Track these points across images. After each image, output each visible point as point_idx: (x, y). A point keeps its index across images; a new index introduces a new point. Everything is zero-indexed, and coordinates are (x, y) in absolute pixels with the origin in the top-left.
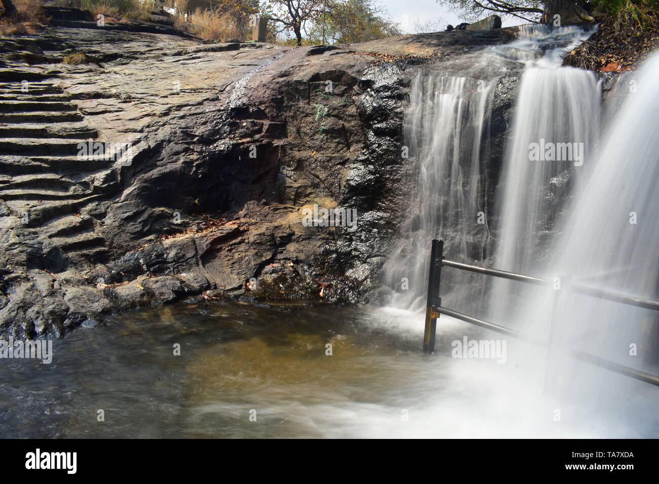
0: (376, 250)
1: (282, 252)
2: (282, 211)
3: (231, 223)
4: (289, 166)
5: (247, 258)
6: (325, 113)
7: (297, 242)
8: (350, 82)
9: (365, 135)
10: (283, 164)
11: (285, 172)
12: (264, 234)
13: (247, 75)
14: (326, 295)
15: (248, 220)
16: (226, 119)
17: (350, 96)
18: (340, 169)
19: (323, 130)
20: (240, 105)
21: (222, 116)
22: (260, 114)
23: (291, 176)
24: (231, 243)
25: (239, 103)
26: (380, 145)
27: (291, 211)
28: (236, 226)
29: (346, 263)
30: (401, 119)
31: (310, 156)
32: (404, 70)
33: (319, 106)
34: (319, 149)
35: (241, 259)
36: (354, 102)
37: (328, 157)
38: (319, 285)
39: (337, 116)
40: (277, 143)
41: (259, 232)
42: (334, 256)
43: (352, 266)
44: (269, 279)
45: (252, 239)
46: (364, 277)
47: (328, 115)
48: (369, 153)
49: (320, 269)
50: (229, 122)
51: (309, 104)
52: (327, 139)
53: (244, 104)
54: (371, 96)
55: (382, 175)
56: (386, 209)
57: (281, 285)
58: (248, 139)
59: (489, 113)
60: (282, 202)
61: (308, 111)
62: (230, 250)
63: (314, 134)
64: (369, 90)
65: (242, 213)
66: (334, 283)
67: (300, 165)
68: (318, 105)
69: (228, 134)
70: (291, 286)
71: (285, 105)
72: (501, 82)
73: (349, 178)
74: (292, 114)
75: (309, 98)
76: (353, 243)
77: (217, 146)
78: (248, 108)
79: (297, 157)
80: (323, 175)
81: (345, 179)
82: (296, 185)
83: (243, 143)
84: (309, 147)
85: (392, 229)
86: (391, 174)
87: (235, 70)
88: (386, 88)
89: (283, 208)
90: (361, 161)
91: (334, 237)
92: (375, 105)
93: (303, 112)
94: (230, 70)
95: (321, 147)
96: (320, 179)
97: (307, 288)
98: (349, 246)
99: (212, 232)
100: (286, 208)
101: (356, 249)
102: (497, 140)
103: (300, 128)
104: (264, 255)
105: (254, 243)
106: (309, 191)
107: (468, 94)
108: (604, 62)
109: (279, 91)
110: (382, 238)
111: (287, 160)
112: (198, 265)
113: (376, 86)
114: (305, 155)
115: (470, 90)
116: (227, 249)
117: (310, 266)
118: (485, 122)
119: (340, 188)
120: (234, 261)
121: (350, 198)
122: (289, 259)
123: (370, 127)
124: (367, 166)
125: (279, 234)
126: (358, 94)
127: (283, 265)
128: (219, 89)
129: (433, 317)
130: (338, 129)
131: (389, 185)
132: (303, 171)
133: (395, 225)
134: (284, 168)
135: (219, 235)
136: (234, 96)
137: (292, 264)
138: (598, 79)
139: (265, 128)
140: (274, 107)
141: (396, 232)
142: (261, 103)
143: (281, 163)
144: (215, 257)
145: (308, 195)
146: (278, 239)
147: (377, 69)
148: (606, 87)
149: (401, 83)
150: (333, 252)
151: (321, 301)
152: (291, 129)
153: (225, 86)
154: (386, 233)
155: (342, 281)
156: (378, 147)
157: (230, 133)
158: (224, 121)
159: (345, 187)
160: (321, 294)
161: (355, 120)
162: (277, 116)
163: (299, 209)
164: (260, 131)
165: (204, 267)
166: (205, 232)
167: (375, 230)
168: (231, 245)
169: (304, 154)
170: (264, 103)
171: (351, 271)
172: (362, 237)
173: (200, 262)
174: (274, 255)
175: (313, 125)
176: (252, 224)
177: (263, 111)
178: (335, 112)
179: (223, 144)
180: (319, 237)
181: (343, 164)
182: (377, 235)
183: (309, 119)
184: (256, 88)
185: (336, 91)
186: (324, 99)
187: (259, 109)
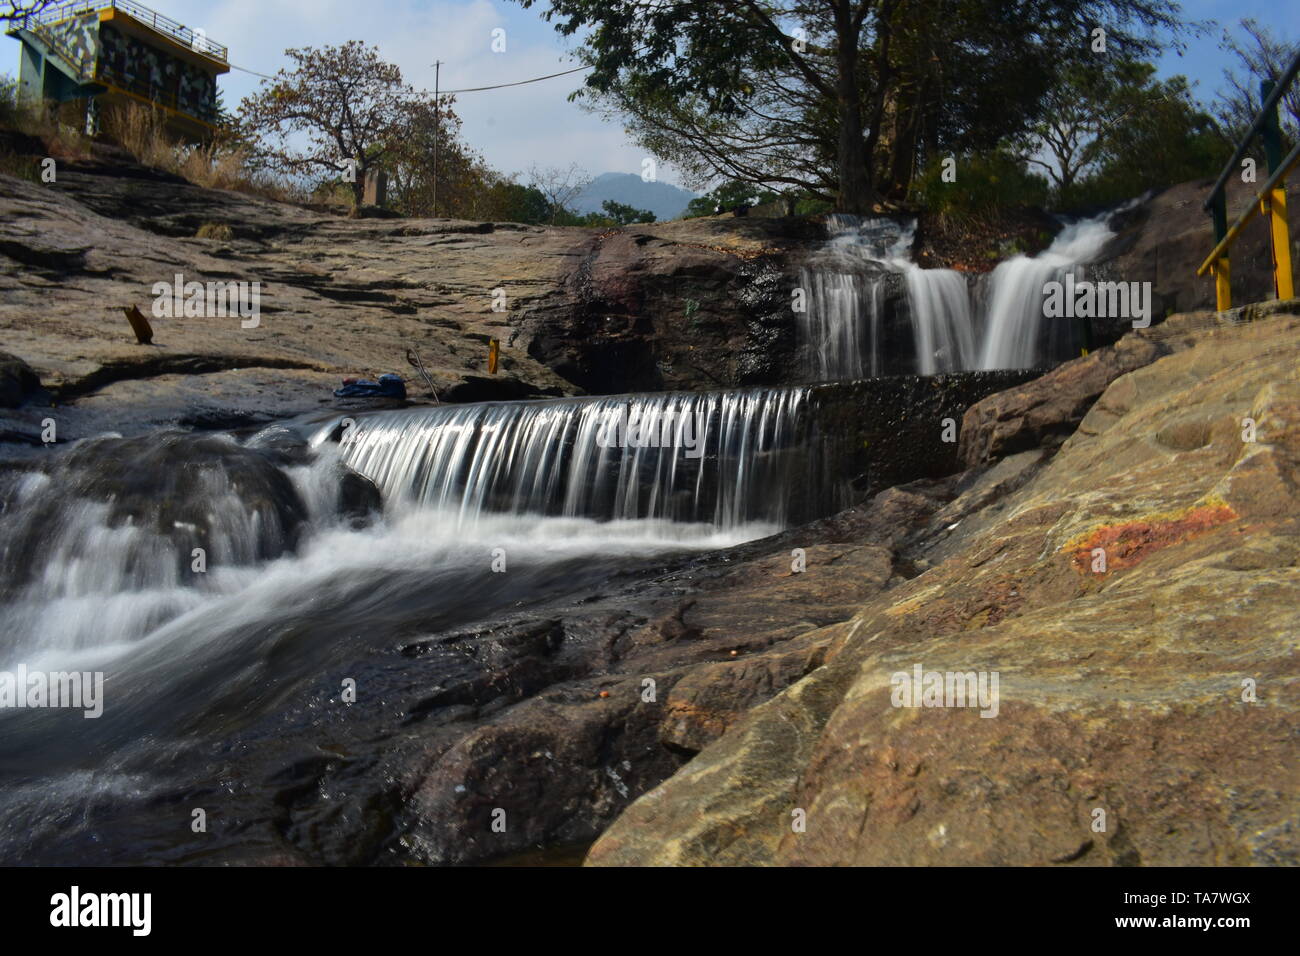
4: (666, 360)
6: (697, 308)
8: (724, 277)
9: (749, 327)
10: (660, 358)
11: (662, 366)
16: (588, 314)
17: (725, 291)
18: (725, 361)
19: (697, 324)
20: (595, 300)
21: (582, 310)
22: (622, 309)
23: (668, 371)
25: (593, 297)
31: (688, 350)
32: (784, 267)
33: (689, 301)
34: (696, 343)
36: (730, 297)
37: (708, 350)
40: (647, 338)
47: (701, 309)
48: (758, 343)
50: (591, 316)
51: (675, 298)
52: (702, 332)
53: (600, 298)
54: (753, 291)
61: (675, 306)
63: (686, 329)
64: (747, 285)
67: (678, 360)
68: (685, 300)
69: (597, 330)
71: (646, 299)
73: (738, 368)
74: (656, 308)
75: (675, 292)
78: (606, 302)
79: (674, 351)
80: (707, 368)
81: (734, 369)
82: (678, 379)
83: (615, 339)
84: (684, 342)
86: (785, 362)
88: (769, 284)
90: (750, 351)
92: (759, 299)
93: (669, 307)
95: (697, 341)
96: (705, 372)
103: (668, 322)
106: (693, 384)
109: (638, 285)
111: (663, 354)
113: (760, 282)
114: (681, 349)
119: (730, 378)
123: (755, 319)
124: (760, 355)
126: (735, 289)
128: (556, 281)
130: (713, 323)
132: (682, 364)
134: (660, 363)
136: (583, 289)
139: (632, 323)
140: (635, 301)
142: (619, 297)
143: (657, 358)
147: (754, 266)
152: (658, 324)
153: (561, 278)
157: (598, 327)
158: (585, 316)
159: (736, 377)
161: (734, 314)
162: (641, 311)
164: (625, 326)
170: (623, 297)
175: (684, 319)
177: (624, 306)
178: (708, 307)
181: (726, 356)
183: (678, 313)
184: (608, 281)
185: (707, 285)
186: (693, 293)
187: (619, 304)
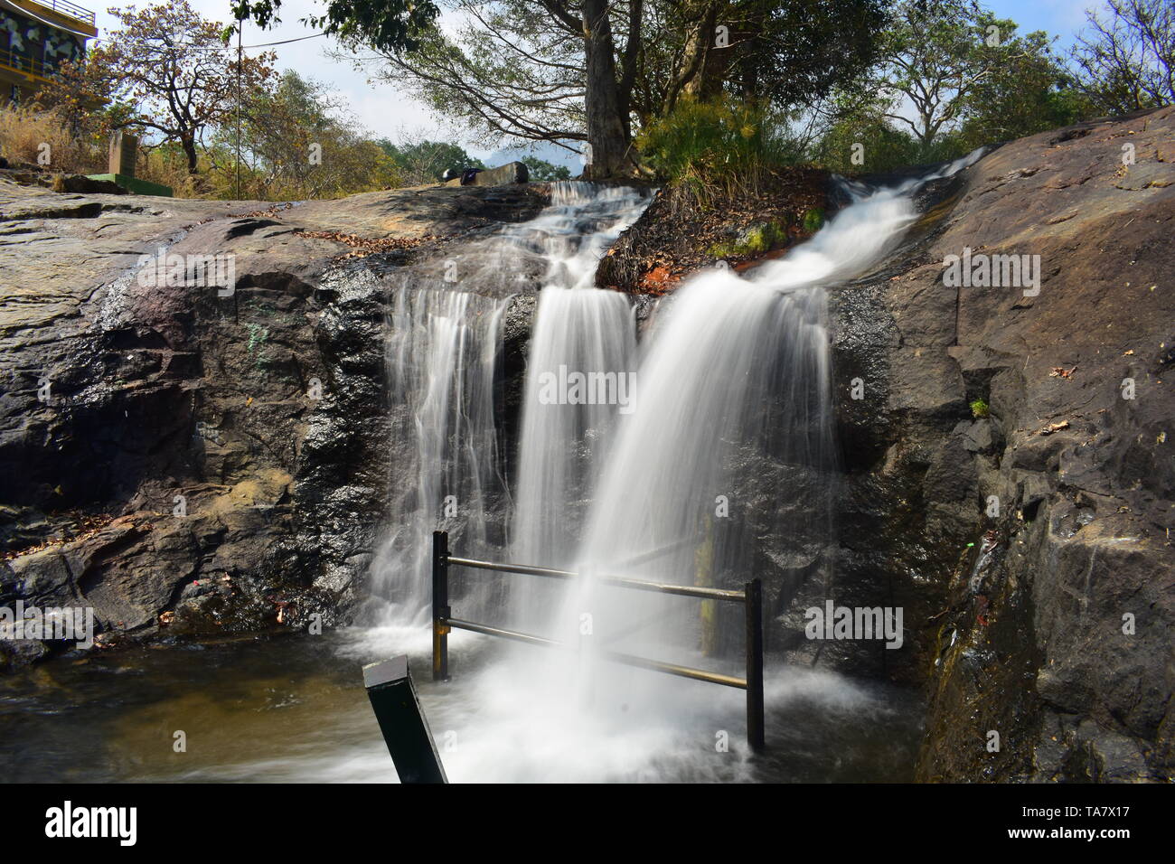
0: (357, 544)
1: (209, 561)
2: (204, 494)
3: (120, 520)
4: (210, 422)
5: (154, 576)
6: (264, 338)
7: (234, 542)
8: (301, 291)
9: (329, 372)
10: (200, 419)
11: (202, 431)
12: (178, 534)
13: (127, 272)
14: (287, 619)
15: (148, 513)
16: (98, 350)
17: (303, 312)
18: (293, 424)
19: (263, 363)
20: (119, 326)
21: (90, 345)
22: (155, 340)
23: (214, 438)
24: (125, 554)
25: (118, 321)
26: (352, 388)
27: (219, 494)
28: (130, 526)
29: (313, 566)
30: (381, 349)
31: (244, 405)
32: (382, 277)
33: (254, 327)
34: (257, 393)
35: (146, 577)
36: (308, 321)
37: (272, 406)
38: (276, 606)
39: (283, 342)
40: (187, 386)
41: (170, 533)
42: (294, 558)
43: (323, 572)
44: (195, 604)
45: (159, 545)
46: (342, 587)
47: (269, 341)
48: (337, 399)
49: (276, 581)
50: (103, 354)
51: (236, 322)
52: (269, 377)
53: (127, 324)
54: (335, 314)
55: (358, 432)
56: (369, 481)
57: (215, 613)
58: (138, 382)
59: (501, 347)
60: (202, 479)
61: (236, 334)
62: (125, 566)
63: (248, 370)
64: (331, 304)
65: (136, 502)
66: (297, 599)
67: (228, 420)
68: (250, 326)
69: (104, 376)
70: (232, 612)
71: (196, 324)
72: (515, 304)
73: (308, 438)
74: (209, 338)
75: (236, 313)
76: (322, 536)
77: (86, 396)
78: (133, 331)
79: (223, 407)
80: (266, 434)
81: (301, 439)
82: (224, 452)
83: (131, 389)
84: (242, 391)
85: (378, 511)
86: (372, 431)
87: (104, 263)
88: (357, 304)
89: (205, 490)
90: (324, 411)
91: (291, 529)
92: (341, 328)
93: (227, 336)
94: (95, 261)
95: (260, 390)
96: (263, 441)
97: (257, 613)
98: (316, 541)
99: (91, 539)
100: (209, 489)
101: (327, 546)
102: (515, 382)
103: (224, 360)
104: (182, 567)
105: (163, 551)
106: (245, 460)
107: (473, 318)
108: (650, 265)
109: (185, 302)
110: (365, 526)
111: (207, 412)
112: (75, 596)
113: (342, 300)
114: (234, 404)
115: (475, 311)
116: (119, 565)
117: (257, 578)
118: (498, 359)
119: (295, 454)
120: (134, 582)
121: (313, 467)
122: (223, 571)
123: (336, 360)
124: (335, 419)
125: (203, 532)
126: (313, 310)
127: (214, 581)
128: (79, 296)
129: (442, 633)
130: (286, 363)
131: (370, 447)
132: (233, 428)
133: (383, 504)
134: (201, 426)
135: (104, 543)
136: (107, 310)
137: (228, 578)
138: (632, 304)
139: (166, 362)
140: (179, 328)
141: (385, 515)
142: (156, 322)
143: (197, 418)
144: (101, 579)
145: (244, 467)
146: (202, 540)
147: (341, 274)
148: (642, 315)
149: (379, 297)
150: (291, 553)
151: (279, 630)
152: (210, 362)
153: (89, 292)
154: (371, 517)
155: (309, 595)
156: (349, 391)
157: (107, 373)
158: (93, 354)
159: (303, 451)
160: (279, 618)
161: (312, 348)
162: (185, 342)
163: (230, 490)
164: (157, 368)
165: (85, 597)
166: (78, 541)
167: (354, 514)
168: (126, 558)
169: (234, 402)
170: (162, 322)
171: (321, 578)
172: (336, 527)
173: (78, 591)
174: (198, 566)
175: (246, 356)
176: (156, 520)
177: (160, 335)
178: (281, 336)
179: (96, 392)
180: (268, 532)
181: (298, 415)
182: (356, 521)
183: (239, 346)
184: (146, 298)
185: (280, 304)
186: (261, 315)
187: (154, 332)
